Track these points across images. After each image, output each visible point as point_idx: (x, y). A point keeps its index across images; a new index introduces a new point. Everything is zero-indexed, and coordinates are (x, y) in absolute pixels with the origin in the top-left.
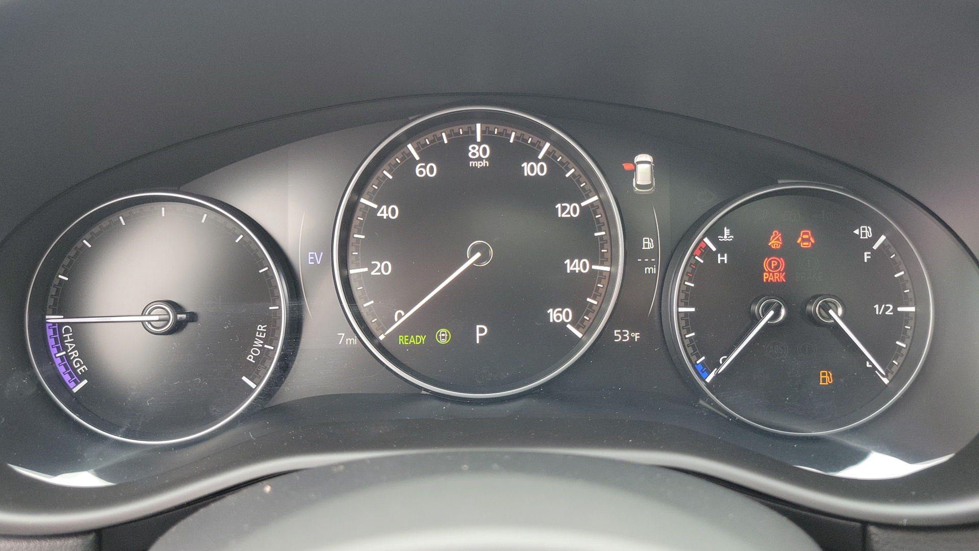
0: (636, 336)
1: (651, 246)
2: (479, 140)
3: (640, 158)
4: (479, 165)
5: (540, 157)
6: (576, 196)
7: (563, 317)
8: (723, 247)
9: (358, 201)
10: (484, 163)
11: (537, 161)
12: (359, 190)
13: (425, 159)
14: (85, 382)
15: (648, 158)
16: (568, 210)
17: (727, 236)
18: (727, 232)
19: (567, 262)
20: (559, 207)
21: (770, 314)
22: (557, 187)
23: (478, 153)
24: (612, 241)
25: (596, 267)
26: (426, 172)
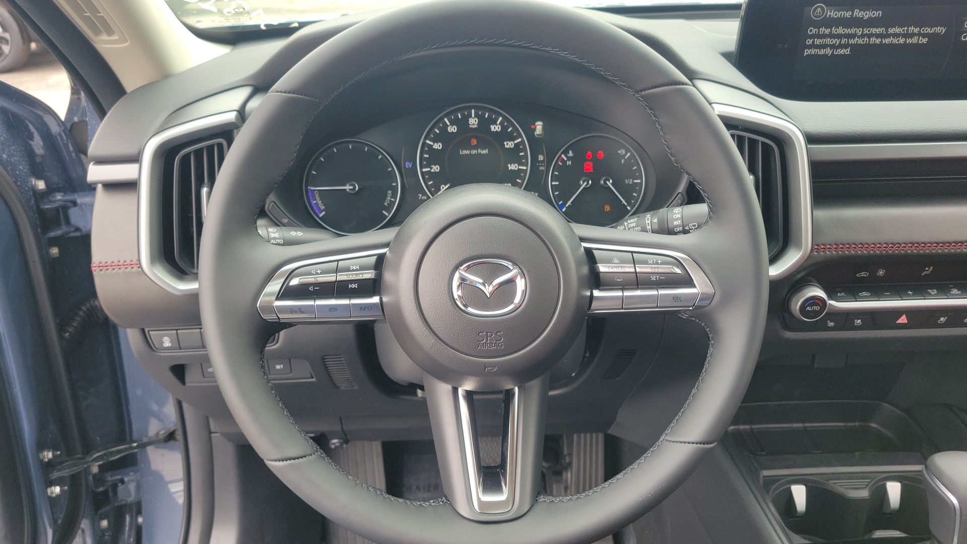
1: (541, 159)
2: (473, 116)
3: (538, 123)
4: (474, 127)
5: (498, 123)
6: (512, 139)
8: (569, 158)
9: (425, 141)
10: (476, 126)
11: (497, 125)
12: (426, 137)
13: (452, 124)
15: (541, 123)
16: (509, 145)
17: (571, 154)
18: (570, 152)
19: (509, 165)
20: (505, 143)
21: (585, 183)
22: (505, 135)
23: (473, 122)
24: (526, 156)
25: (520, 167)
26: (452, 130)
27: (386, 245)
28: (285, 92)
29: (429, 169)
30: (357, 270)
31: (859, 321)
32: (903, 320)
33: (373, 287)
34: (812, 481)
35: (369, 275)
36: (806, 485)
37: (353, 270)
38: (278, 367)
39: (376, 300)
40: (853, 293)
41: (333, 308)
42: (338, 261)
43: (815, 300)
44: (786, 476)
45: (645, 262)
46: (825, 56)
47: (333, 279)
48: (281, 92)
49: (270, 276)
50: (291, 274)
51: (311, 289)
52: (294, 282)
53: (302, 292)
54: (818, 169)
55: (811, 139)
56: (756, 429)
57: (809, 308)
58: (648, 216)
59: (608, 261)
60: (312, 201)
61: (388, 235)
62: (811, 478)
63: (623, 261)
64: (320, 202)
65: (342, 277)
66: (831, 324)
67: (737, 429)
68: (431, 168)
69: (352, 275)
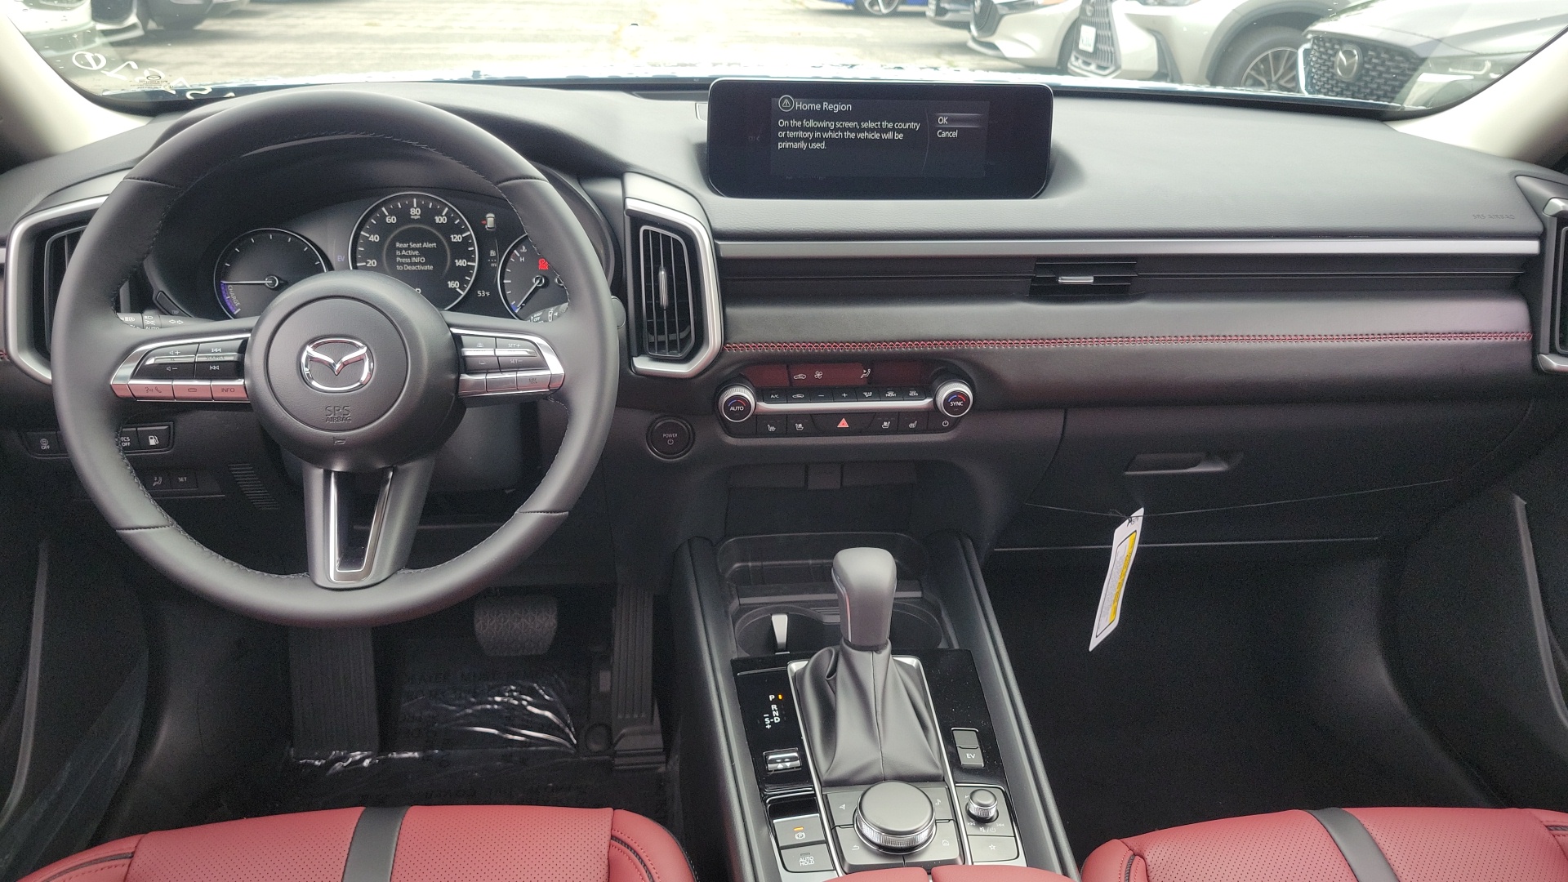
0: (488, 294)
1: (494, 255)
2: (415, 206)
3: (488, 215)
4: (416, 217)
5: (444, 214)
6: (461, 232)
7: (455, 286)
8: (522, 254)
9: (360, 233)
10: (419, 217)
11: (442, 216)
12: (360, 228)
13: (391, 214)
14: (239, 310)
15: (493, 215)
16: (457, 238)
17: (524, 249)
18: (524, 247)
19: (456, 261)
20: (452, 236)
21: (538, 281)
22: (451, 228)
23: (415, 212)
24: (474, 251)
25: (469, 264)
26: (391, 221)
27: (249, 330)
28: (138, 179)
29: (364, 264)
30: (219, 352)
31: (800, 425)
32: (843, 424)
33: (237, 369)
34: (792, 609)
35: (232, 357)
36: (787, 613)
37: (215, 352)
38: (181, 480)
39: (240, 382)
40: (786, 395)
41: (194, 389)
42: (199, 343)
43: (738, 399)
44: (767, 604)
45: (506, 347)
46: (800, 149)
47: (192, 360)
48: (134, 178)
49: (125, 356)
50: (147, 355)
51: (169, 369)
52: (151, 361)
53: (159, 372)
54: (724, 265)
55: (717, 235)
56: (767, 566)
57: (732, 409)
58: (552, 310)
59: (474, 346)
60: (225, 296)
61: (250, 322)
62: (791, 605)
63: (486, 346)
64: (234, 298)
65: (200, 358)
66: (772, 429)
67: (744, 566)
68: (367, 263)
69: (212, 357)
